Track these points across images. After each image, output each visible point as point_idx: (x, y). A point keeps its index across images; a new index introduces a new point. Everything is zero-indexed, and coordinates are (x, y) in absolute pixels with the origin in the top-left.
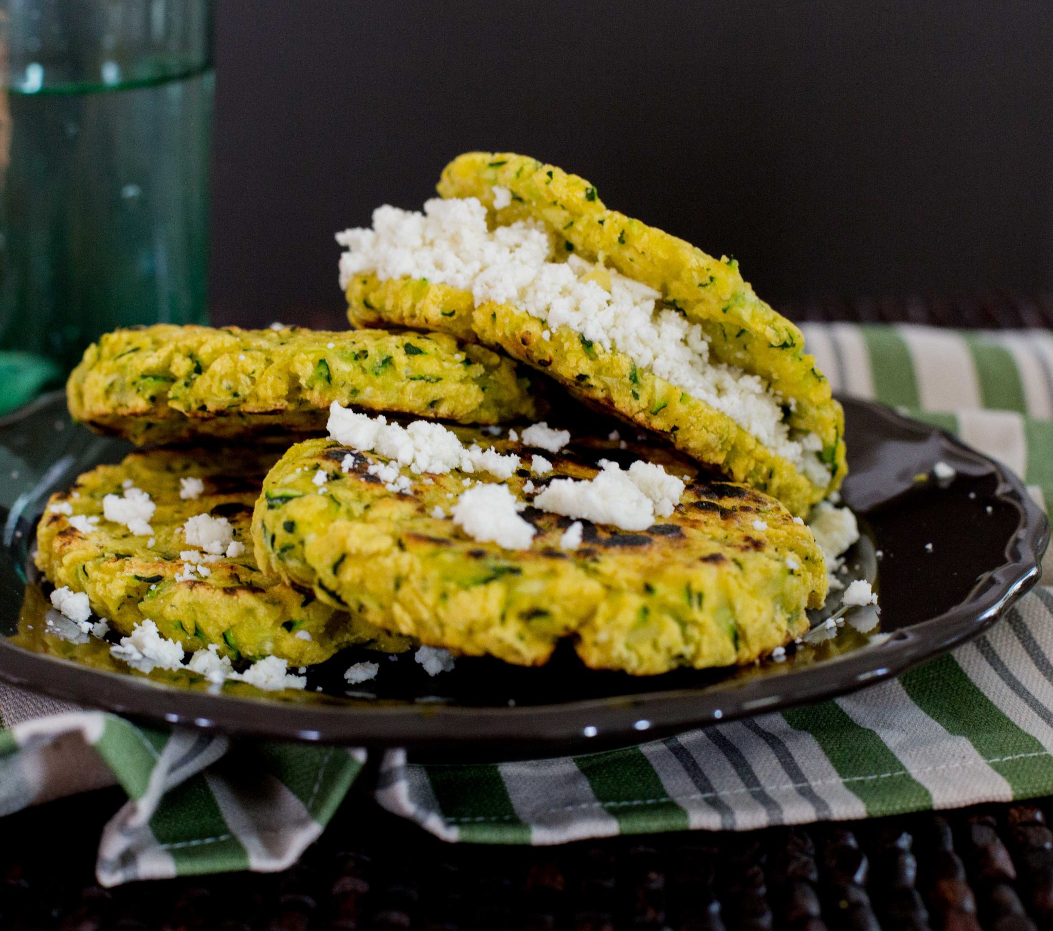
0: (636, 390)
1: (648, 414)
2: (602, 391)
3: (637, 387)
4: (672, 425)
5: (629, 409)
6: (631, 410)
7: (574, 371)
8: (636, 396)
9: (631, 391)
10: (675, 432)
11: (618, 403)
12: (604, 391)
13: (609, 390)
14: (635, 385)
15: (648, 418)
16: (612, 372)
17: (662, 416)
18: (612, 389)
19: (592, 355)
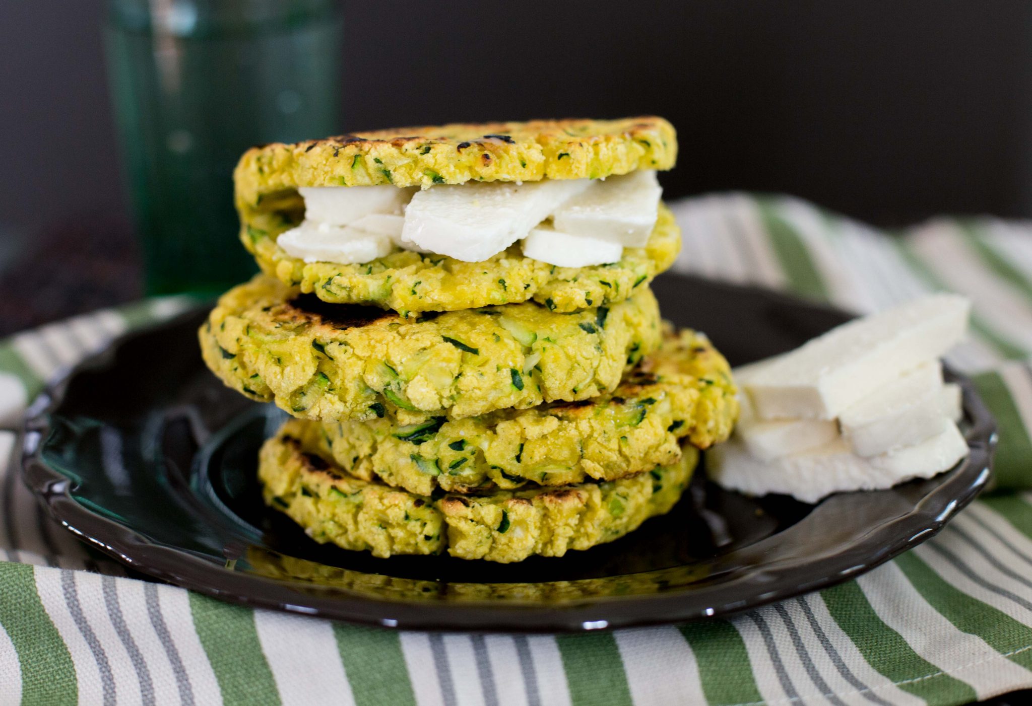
0: (379, 164)
1: (362, 153)
2: (406, 150)
3: (381, 168)
4: (339, 155)
5: (378, 147)
6: (376, 148)
7: (435, 152)
8: (378, 161)
9: (383, 162)
10: (335, 152)
11: (388, 147)
12: (405, 151)
13: (401, 153)
14: (383, 169)
15: (361, 150)
16: (406, 169)
17: (350, 158)
18: (400, 155)
19: (428, 172)
